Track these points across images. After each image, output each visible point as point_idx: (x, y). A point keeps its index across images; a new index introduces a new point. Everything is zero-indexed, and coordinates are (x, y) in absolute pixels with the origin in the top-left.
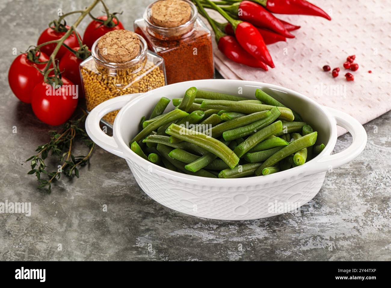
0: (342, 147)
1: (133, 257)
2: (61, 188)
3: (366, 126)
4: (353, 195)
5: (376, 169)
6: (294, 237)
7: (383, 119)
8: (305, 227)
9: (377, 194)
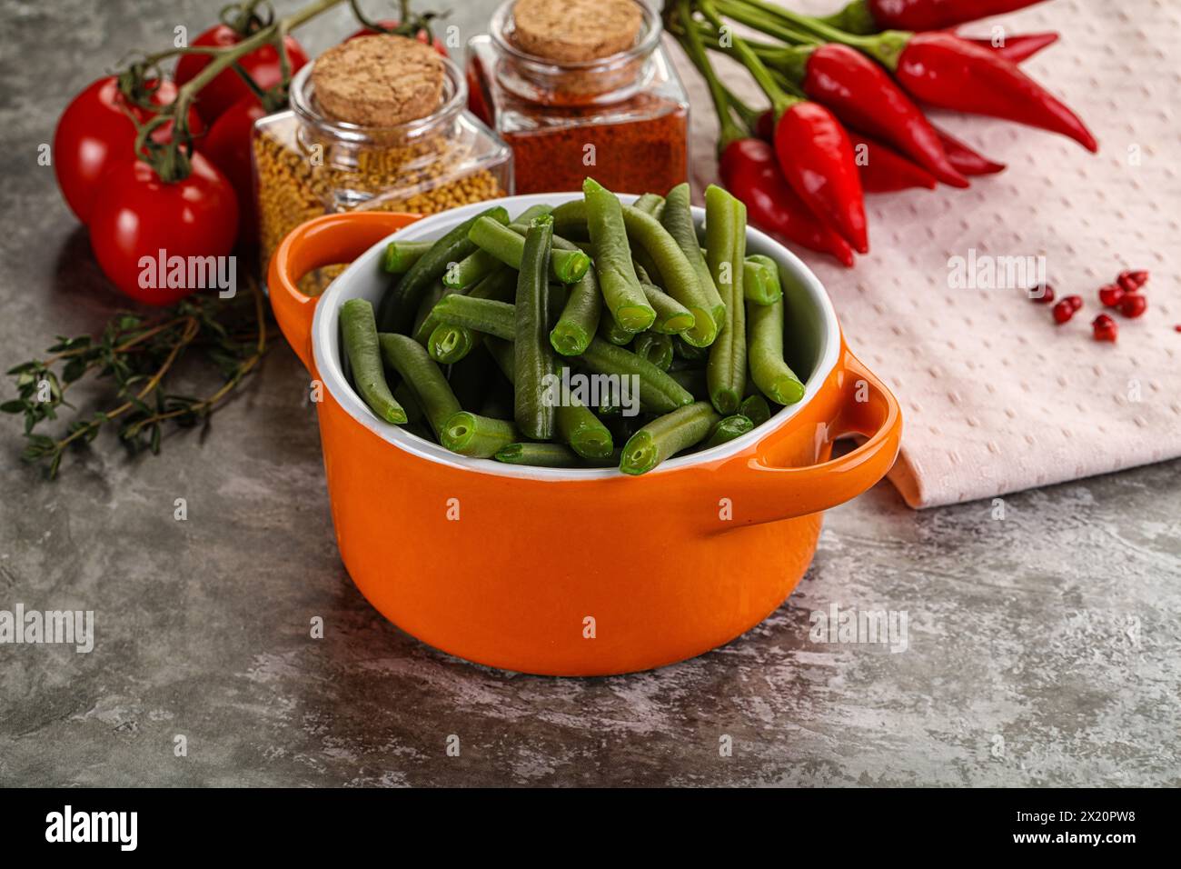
0: (1009, 526)
1: (219, 705)
2: (93, 471)
3: (1114, 483)
4: (989, 666)
5: (1095, 606)
6: (749, 750)
7: (1175, 471)
8: (796, 727)
9: (1070, 678)
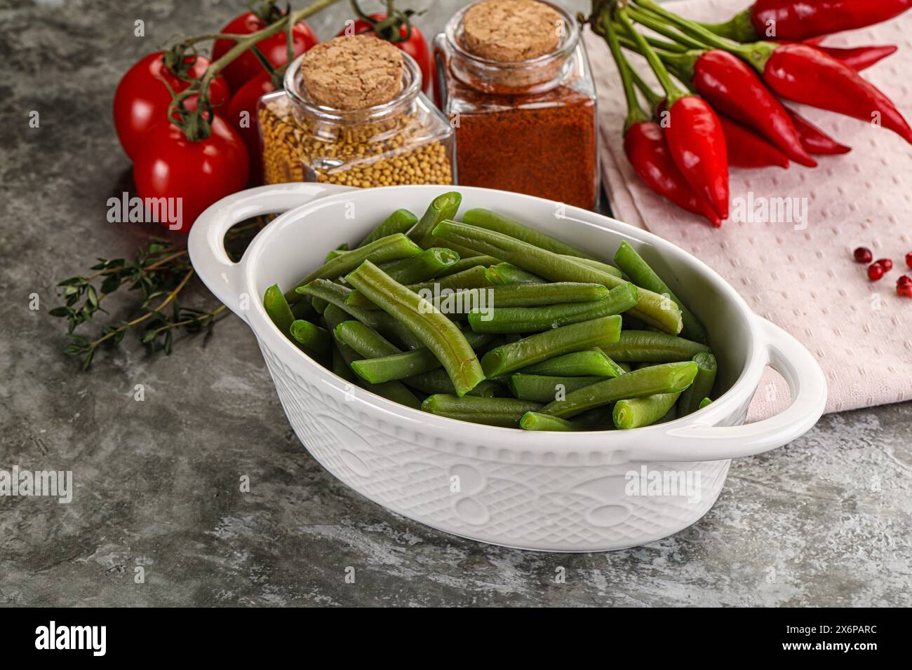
4: (777, 556)
5: (865, 512)
8: (622, 595)
